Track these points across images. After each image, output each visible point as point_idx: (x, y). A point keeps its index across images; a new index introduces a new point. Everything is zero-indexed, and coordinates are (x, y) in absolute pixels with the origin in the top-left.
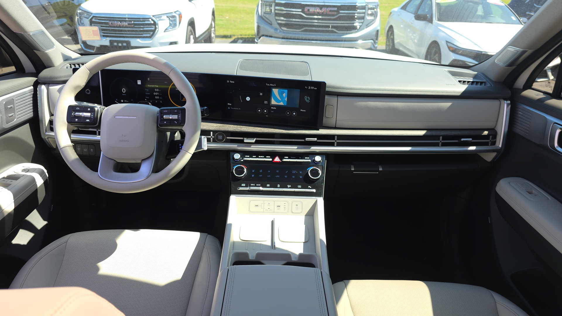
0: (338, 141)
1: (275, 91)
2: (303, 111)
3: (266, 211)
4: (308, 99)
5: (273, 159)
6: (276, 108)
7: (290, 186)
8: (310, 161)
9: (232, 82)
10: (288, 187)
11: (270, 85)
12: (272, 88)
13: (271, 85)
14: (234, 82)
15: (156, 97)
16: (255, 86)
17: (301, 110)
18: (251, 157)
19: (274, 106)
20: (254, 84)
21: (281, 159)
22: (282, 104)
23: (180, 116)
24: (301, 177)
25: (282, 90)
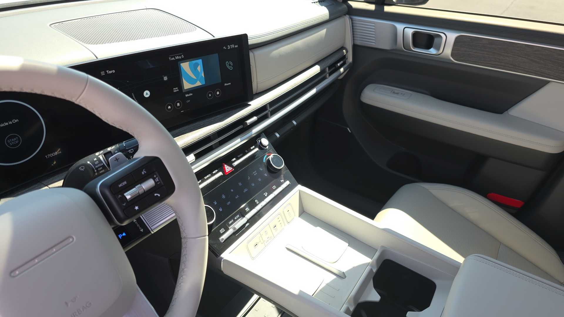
0: (270, 109)
1: (185, 66)
2: (228, 84)
3: (268, 243)
4: (230, 65)
5: (223, 171)
6: (192, 94)
7: (267, 193)
8: (257, 149)
9: (111, 72)
10: (266, 195)
11: (175, 58)
12: (179, 62)
13: (177, 58)
14: (114, 71)
16: (153, 67)
17: (226, 84)
19: (189, 91)
20: (149, 64)
21: (231, 165)
22: (198, 84)
23: (156, 177)
24: (266, 175)
25: (194, 62)
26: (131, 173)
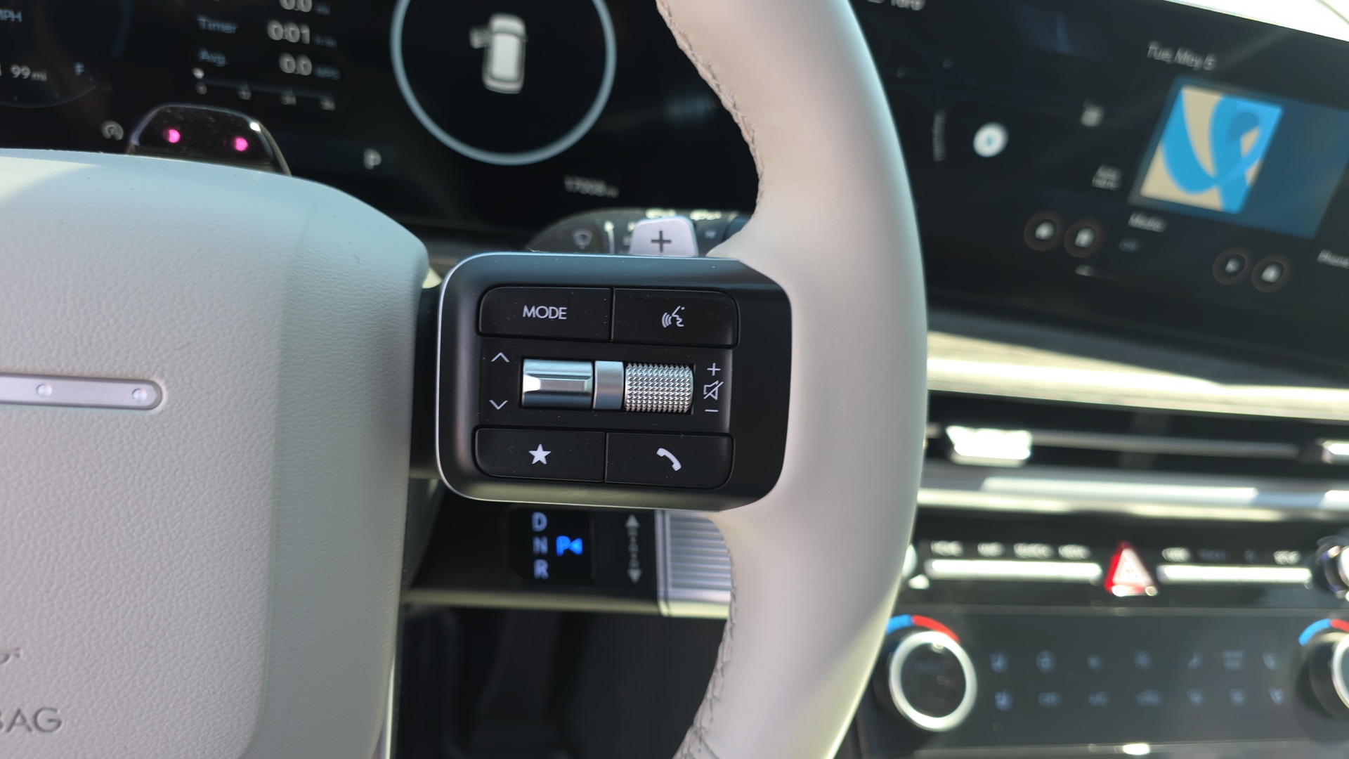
2: (1337, 261)
5: (1108, 568)
6: (1159, 228)
8: (1303, 575)
11: (1172, 56)
12: (1180, 80)
13: (1184, 57)
15: (288, 64)
16: (1069, 51)
18: (970, 553)
19: (1157, 209)
21: (1150, 567)
22: (1211, 199)
23: (719, 376)
24: (1277, 696)
25: (1245, 105)
26: (611, 287)
